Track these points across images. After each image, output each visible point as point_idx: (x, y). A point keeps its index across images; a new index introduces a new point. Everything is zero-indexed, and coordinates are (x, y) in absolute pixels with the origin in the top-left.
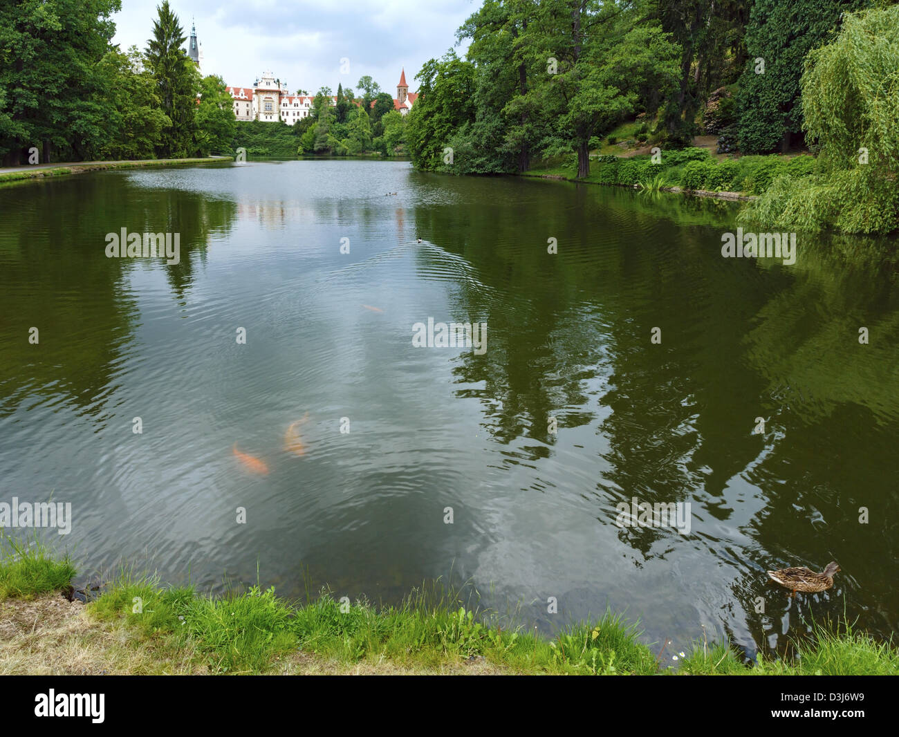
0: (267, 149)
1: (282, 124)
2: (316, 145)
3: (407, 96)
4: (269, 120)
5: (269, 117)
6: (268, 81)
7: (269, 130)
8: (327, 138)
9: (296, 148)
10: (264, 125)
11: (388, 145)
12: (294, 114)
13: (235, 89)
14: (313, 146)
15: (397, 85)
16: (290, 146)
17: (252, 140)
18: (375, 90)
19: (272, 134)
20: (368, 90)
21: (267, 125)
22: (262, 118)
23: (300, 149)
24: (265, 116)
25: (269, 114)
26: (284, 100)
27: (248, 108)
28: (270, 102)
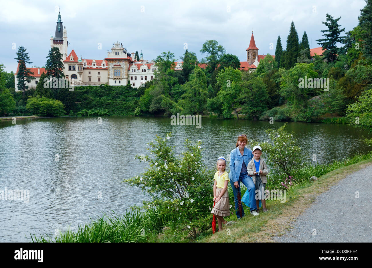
0: (107, 111)
1: (129, 87)
2: (151, 106)
3: (257, 58)
4: (118, 84)
5: (118, 81)
6: (117, 51)
7: (113, 93)
8: (161, 99)
9: (134, 109)
10: (111, 88)
11: (225, 106)
12: (142, 79)
13: (87, 61)
14: (148, 107)
15: (247, 49)
16: (129, 108)
17: (94, 103)
18: (220, 53)
19: (116, 97)
20: (213, 53)
21: (113, 89)
22: (112, 83)
23: (137, 110)
24: (114, 81)
25: (117, 79)
26: (133, 66)
27: (99, 76)
28: (118, 69)
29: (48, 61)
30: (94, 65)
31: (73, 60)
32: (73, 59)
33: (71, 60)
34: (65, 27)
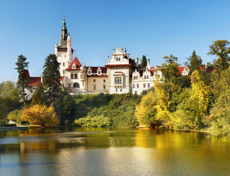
4: (119, 92)
5: (119, 90)
6: (118, 57)
13: (92, 68)
22: (112, 91)
24: (115, 89)
25: (118, 87)
26: (135, 73)
27: (104, 83)
28: (119, 76)
29: (45, 70)
30: (99, 72)
31: (75, 68)
32: (75, 66)
33: (73, 68)
34: (69, 34)
